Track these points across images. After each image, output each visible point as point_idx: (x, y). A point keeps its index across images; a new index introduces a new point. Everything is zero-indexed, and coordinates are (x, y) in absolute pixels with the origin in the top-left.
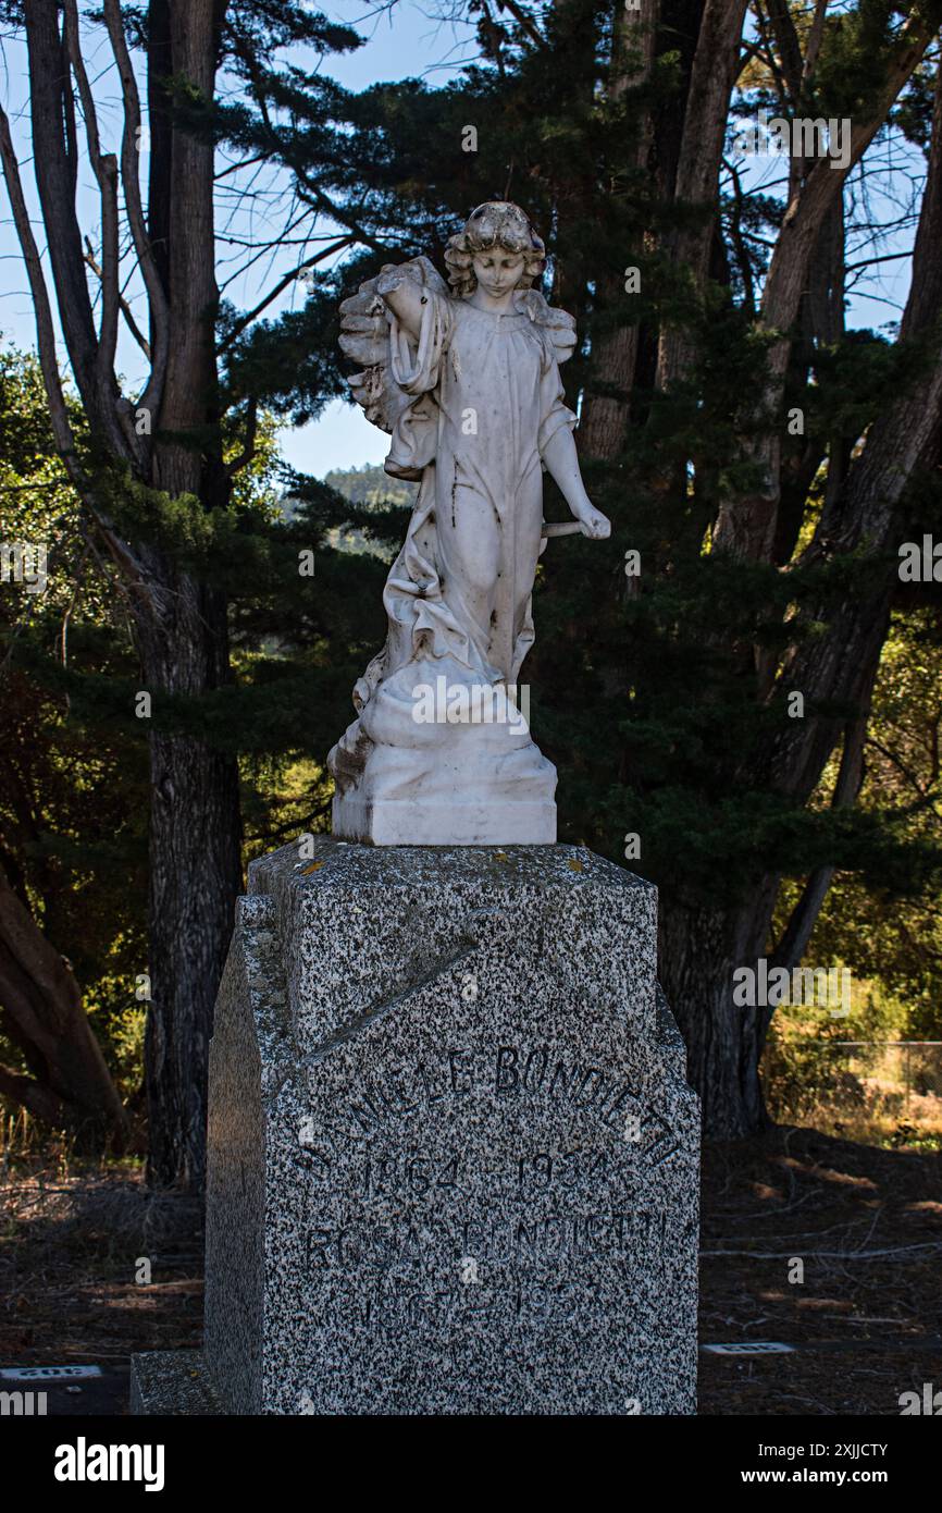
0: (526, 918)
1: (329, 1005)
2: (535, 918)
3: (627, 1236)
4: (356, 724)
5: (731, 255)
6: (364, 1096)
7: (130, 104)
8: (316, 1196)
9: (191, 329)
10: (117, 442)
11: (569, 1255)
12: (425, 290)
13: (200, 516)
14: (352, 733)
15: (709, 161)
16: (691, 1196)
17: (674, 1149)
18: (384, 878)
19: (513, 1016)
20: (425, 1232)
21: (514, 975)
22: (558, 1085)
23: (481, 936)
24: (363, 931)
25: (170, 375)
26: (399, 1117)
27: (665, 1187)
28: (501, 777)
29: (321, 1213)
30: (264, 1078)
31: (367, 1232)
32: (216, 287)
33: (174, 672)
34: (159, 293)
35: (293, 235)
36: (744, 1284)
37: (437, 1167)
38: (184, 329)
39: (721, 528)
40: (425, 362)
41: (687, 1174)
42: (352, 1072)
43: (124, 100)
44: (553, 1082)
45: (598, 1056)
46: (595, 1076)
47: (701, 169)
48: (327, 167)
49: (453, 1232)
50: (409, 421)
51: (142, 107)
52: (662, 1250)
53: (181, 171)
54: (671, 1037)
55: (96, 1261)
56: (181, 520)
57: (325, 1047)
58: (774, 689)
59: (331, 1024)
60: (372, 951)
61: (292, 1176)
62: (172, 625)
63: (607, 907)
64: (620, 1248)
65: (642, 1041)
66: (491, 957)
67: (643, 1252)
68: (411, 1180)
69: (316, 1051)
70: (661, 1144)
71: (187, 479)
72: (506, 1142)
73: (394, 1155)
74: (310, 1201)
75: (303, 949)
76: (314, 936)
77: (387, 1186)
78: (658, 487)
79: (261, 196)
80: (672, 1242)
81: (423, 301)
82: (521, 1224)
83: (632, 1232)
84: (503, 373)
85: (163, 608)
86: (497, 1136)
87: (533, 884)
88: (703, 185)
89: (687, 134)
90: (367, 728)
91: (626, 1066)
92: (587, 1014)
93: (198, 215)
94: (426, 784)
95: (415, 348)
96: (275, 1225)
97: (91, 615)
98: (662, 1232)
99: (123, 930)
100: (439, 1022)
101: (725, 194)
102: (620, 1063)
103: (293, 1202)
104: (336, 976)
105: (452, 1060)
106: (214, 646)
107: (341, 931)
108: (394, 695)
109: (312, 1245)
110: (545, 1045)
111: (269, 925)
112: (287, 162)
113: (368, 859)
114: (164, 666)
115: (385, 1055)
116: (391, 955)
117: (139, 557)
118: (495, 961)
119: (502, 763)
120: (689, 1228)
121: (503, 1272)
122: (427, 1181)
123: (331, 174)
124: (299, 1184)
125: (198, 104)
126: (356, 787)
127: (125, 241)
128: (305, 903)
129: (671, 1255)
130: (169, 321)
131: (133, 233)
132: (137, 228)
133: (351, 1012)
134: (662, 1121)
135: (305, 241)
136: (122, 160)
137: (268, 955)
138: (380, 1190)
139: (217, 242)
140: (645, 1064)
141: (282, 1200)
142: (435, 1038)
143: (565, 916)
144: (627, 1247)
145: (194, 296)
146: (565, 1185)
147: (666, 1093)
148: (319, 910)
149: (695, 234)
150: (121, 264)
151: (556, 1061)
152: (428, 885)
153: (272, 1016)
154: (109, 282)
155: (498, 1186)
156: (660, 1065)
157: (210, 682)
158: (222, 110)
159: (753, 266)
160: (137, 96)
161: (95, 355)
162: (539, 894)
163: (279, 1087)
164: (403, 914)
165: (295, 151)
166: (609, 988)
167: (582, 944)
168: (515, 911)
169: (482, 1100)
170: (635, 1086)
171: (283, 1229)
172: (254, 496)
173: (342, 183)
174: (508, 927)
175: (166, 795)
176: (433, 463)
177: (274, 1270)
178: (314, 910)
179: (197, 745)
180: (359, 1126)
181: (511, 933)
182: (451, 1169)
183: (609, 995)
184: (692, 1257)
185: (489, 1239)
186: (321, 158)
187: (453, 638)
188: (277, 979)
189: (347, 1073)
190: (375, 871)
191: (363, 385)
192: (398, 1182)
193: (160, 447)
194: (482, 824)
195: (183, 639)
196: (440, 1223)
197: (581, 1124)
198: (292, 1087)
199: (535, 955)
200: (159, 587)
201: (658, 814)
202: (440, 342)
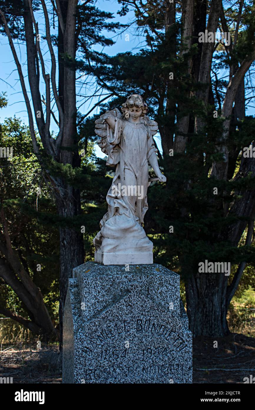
0: (144, 284)
1: (91, 308)
2: (147, 284)
3: (173, 371)
4: (99, 232)
5: (215, 96)
6: (101, 333)
7: (53, 61)
8: (88, 360)
9: (69, 119)
10: (50, 150)
11: (157, 376)
12: (116, 118)
13: (72, 170)
14: (99, 234)
15: (207, 72)
16: (190, 359)
17: (185, 347)
18: (106, 274)
19: (141, 311)
20: (118, 369)
21: (141, 300)
22: (153, 329)
23: (132, 289)
24: (100, 288)
25: (64, 132)
26: (110, 338)
27: (183, 357)
28: (138, 246)
29: (90, 365)
30: (74, 328)
31: (102, 370)
32: (76, 108)
33: (66, 211)
34: (61, 110)
35: (97, 94)
36: (221, 378)
37: (121, 352)
38: (68, 119)
39: (213, 170)
40: (116, 137)
41: (189, 353)
42: (97, 326)
43: (52, 60)
44: (152, 329)
45: (164, 322)
46: (163, 327)
47: (205, 74)
48: (105, 76)
49: (125, 370)
50: (113, 152)
51: (56, 61)
52: (182, 374)
53: (67, 78)
54: (184, 316)
55: (45, 372)
56: (66, 171)
57: (90, 320)
58: (228, 213)
59: (92, 313)
60: (103, 294)
61: (82, 355)
62: (65, 198)
63: (166, 281)
64: (171, 374)
65: (176, 317)
66: (134, 295)
67: (177, 375)
68: (114, 355)
69: (88, 321)
70: (182, 345)
71: (69, 159)
72: (139, 345)
73: (109, 349)
74: (87, 361)
75: (84, 293)
76: (87, 290)
77: (107, 357)
78: (195, 159)
79: (88, 84)
80: (185, 372)
81: (116, 121)
82: (144, 367)
83: (174, 369)
84: (137, 139)
85: (63, 194)
86: (137, 343)
87: (146, 275)
88: (206, 78)
89: (201, 65)
90: (102, 234)
91: (171, 324)
92: (161, 310)
93: (71, 90)
94: (118, 248)
95: (113, 133)
96: (77, 368)
97: (44, 195)
98: (182, 369)
99: (55, 279)
100: (121, 313)
101: (213, 80)
102: (170, 323)
103: (82, 362)
104: (93, 300)
105: (124, 323)
106: (77, 204)
107: (94, 288)
108: (109, 225)
109: (87, 373)
110: (150, 319)
111: (77, 286)
112: (95, 75)
113: (102, 269)
114: (63, 209)
115: (106, 322)
116: (108, 295)
117: (56, 180)
118: (136, 296)
119: (138, 242)
120: (190, 368)
121: (139, 380)
122: (118, 356)
123: (106, 78)
124: (83, 357)
125: (71, 60)
126: (100, 249)
127: (52, 97)
128: (85, 281)
129: (185, 376)
130: (64, 117)
131: (54, 95)
132: (55, 93)
133: (97, 310)
134: (182, 339)
135: (100, 95)
136: (51, 76)
137: (76, 294)
138: (105, 359)
139: (77, 96)
140: (177, 324)
141: (79, 361)
142: (120, 317)
143: (155, 283)
144: (173, 373)
145: (70, 111)
146: (155, 357)
147: (182, 331)
148: (89, 283)
149: (204, 91)
150: (51, 103)
151: (152, 323)
152: (118, 276)
153: (77, 311)
154: (48, 108)
155: (137, 357)
156: (181, 324)
157: (75, 214)
158: (77, 62)
159: (221, 99)
160: (55, 59)
161: (45, 127)
162: (148, 278)
163: (78, 331)
164: (111, 284)
165: (97, 72)
166: (167, 303)
167: (159, 291)
168: (141, 282)
169: (133, 334)
170: (174, 329)
171: (79, 369)
172: (88, 163)
173: (109, 80)
174: (139, 287)
175: (64, 244)
176: (119, 163)
177: (77, 380)
178: (87, 283)
179: (72, 230)
180: (99, 341)
181: (140, 289)
182: (125, 352)
183: (167, 305)
184: (191, 376)
185: (135, 372)
186: (103, 74)
187: (125, 209)
188: (78, 301)
189: (96, 327)
190: (104, 272)
191: (101, 143)
192: (110, 356)
193: (62, 151)
194: (133, 259)
195: (68, 202)
196: (122, 367)
197: (160, 340)
198: (82, 330)
199: (147, 294)
200: (62, 188)
201: (196, 248)
202: (120, 131)
